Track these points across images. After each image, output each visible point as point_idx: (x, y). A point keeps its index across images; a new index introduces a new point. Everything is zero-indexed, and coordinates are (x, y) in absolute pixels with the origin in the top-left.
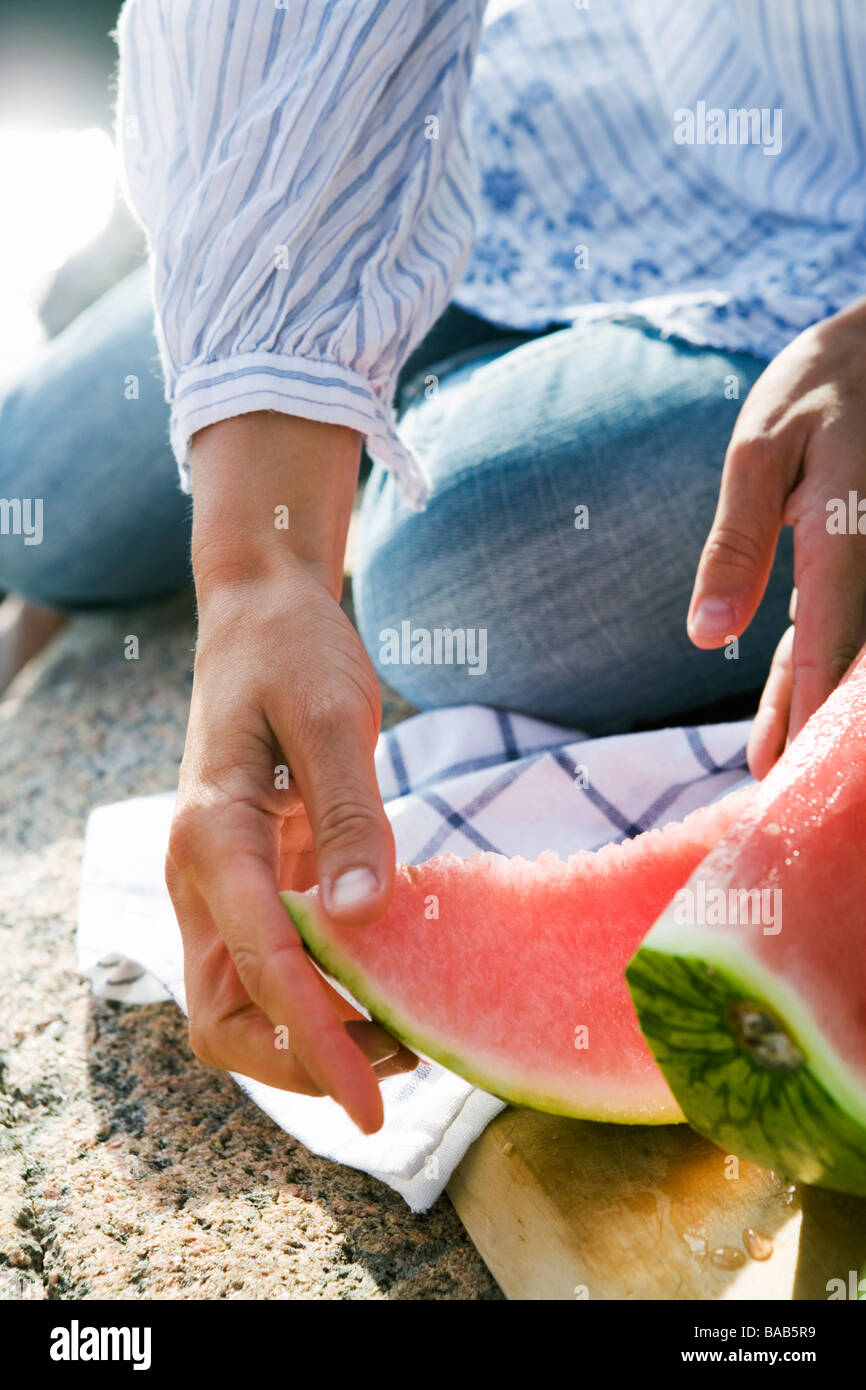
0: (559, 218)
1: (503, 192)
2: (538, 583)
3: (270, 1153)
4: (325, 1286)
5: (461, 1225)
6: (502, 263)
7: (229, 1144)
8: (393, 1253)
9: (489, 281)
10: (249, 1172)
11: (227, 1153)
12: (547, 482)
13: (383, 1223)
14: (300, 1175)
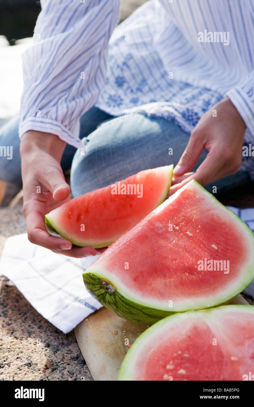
0: (134, 89)
1: (120, 82)
2: (109, 178)
3: (35, 321)
4: (42, 352)
5: (76, 339)
6: (119, 102)
7: (27, 319)
8: (59, 345)
9: (114, 107)
10: (29, 326)
11: (25, 322)
12: (113, 153)
13: (58, 338)
14: (41, 327)
